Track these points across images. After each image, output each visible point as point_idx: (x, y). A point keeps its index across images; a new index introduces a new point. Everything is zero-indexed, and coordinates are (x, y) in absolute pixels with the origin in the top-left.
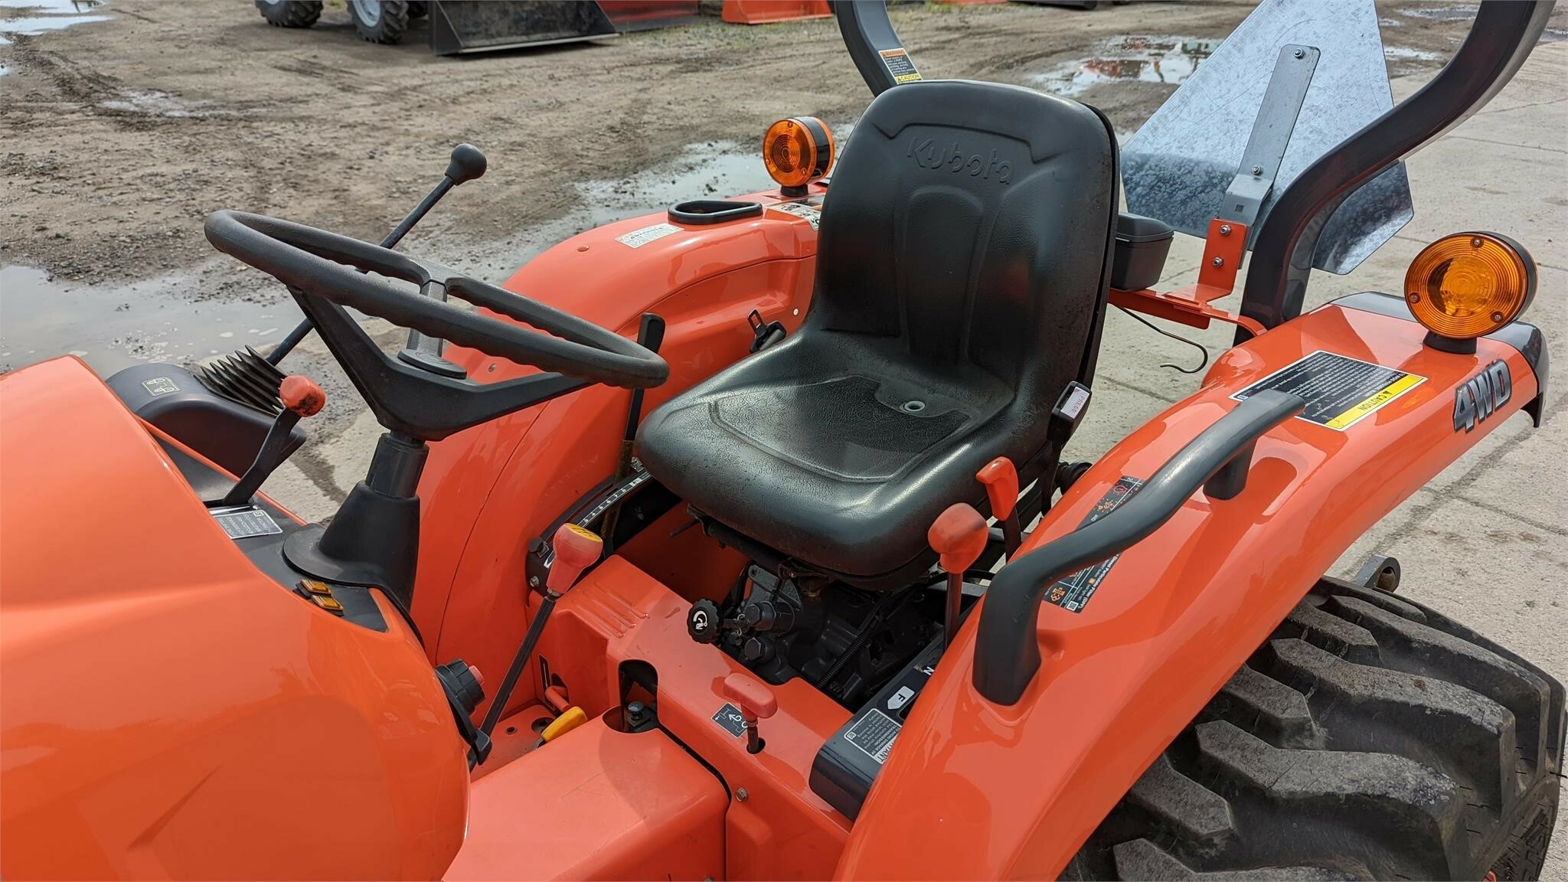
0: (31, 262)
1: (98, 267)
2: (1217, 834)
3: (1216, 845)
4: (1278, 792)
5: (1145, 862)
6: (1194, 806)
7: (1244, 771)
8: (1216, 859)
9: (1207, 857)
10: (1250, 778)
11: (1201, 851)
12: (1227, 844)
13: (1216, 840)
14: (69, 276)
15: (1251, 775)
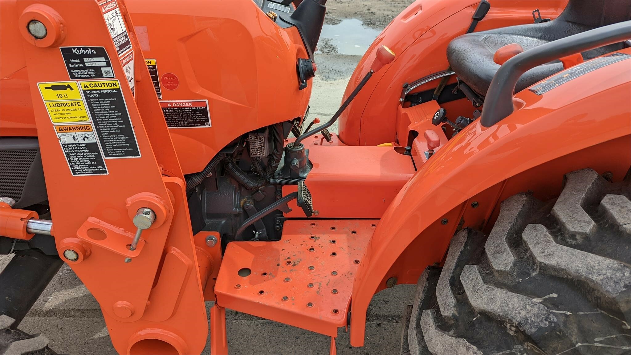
0: (360, 19)
1: (378, 23)
2: (579, 233)
3: (577, 240)
4: (626, 229)
5: (536, 233)
6: (576, 220)
7: (615, 215)
8: (574, 245)
9: (570, 243)
10: (615, 219)
11: (569, 240)
12: (582, 241)
13: (578, 237)
14: (368, 24)
15: (616, 218)
